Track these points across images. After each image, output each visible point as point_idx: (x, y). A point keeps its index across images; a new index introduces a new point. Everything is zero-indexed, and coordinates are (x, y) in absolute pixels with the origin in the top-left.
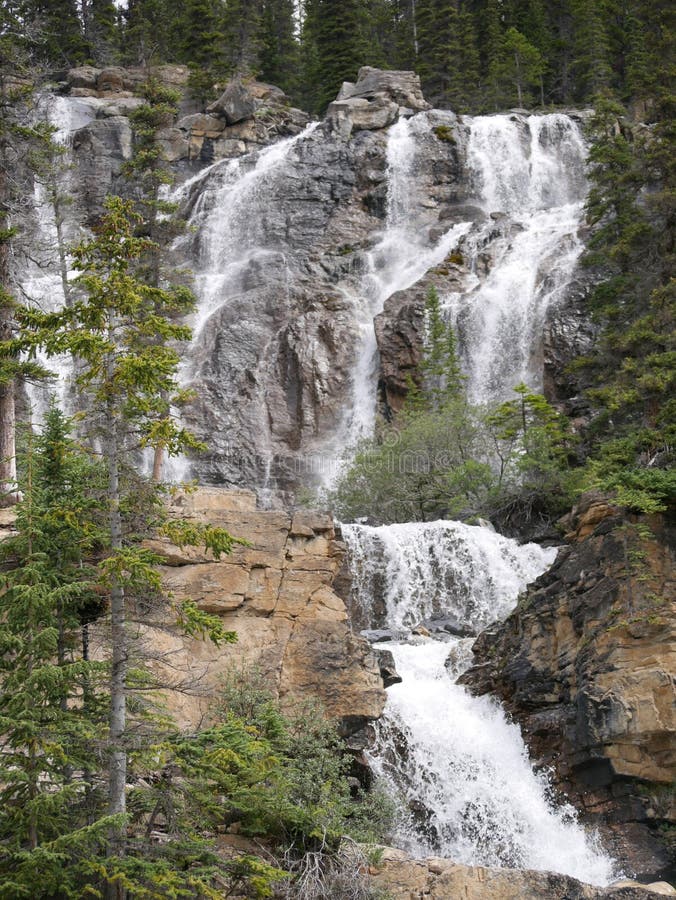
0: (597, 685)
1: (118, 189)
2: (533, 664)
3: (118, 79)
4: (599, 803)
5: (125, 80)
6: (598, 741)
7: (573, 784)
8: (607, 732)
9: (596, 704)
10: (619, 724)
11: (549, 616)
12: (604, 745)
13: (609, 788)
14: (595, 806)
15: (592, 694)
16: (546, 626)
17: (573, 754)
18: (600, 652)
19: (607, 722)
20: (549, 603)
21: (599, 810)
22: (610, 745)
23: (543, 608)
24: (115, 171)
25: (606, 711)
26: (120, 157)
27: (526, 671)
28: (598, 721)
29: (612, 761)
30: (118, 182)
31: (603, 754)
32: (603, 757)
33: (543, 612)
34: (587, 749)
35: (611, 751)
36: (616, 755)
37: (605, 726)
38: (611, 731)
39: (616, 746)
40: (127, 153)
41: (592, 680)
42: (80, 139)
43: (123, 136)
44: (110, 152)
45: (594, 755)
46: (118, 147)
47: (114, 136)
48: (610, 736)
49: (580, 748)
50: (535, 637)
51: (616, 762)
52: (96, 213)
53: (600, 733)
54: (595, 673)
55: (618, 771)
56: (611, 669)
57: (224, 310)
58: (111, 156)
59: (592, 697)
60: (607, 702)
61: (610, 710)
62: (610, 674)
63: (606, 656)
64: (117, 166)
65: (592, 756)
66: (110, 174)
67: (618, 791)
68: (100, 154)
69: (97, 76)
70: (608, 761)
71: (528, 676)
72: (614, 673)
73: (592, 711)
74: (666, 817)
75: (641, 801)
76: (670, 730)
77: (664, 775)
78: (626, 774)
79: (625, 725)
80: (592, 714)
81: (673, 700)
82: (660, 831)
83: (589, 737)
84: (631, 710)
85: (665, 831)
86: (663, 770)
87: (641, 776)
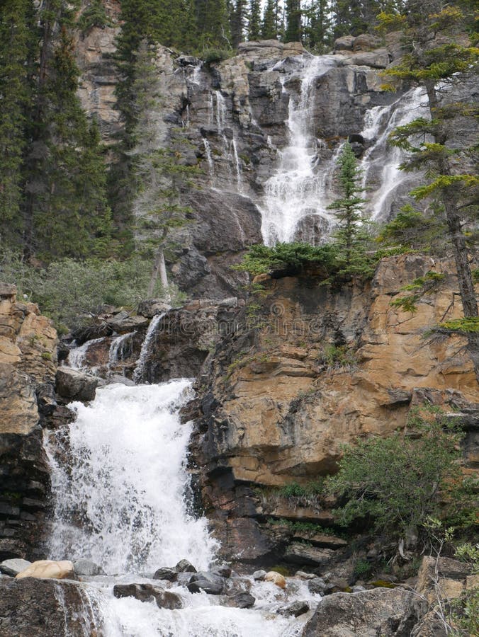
0: (224, 411)
1: (344, 113)
2: (215, 397)
3: (366, 42)
5: (372, 43)
6: (220, 453)
7: (213, 487)
8: (226, 447)
9: (219, 425)
10: (234, 440)
11: (224, 360)
13: (233, 490)
15: (218, 417)
16: (224, 368)
17: (207, 464)
18: (232, 384)
19: (226, 438)
20: (225, 350)
21: (227, 508)
22: (233, 456)
23: (220, 354)
24: (342, 101)
25: (225, 430)
26: (347, 91)
27: (210, 402)
28: (220, 438)
29: (234, 470)
30: (344, 108)
31: (227, 464)
32: (227, 466)
33: (221, 357)
34: (215, 460)
35: (234, 462)
36: (237, 464)
37: (224, 442)
38: (229, 446)
39: (238, 458)
40: (351, 88)
41: (222, 406)
42: (320, 82)
43: (348, 77)
44: (340, 88)
45: (220, 464)
46: (345, 85)
47: (343, 77)
49: (210, 459)
50: (218, 376)
51: (237, 470)
52: (328, 129)
53: (222, 447)
54: (225, 400)
55: (237, 477)
56: (234, 398)
57: (400, 186)
58: (341, 91)
59: (217, 420)
60: (225, 423)
61: (228, 429)
62: (233, 401)
63: (233, 388)
64: (344, 98)
65: (218, 465)
66: (339, 103)
67: (239, 493)
68: (334, 91)
69: (353, 42)
70: (230, 469)
71: (211, 406)
72: (236, 401)
73: (216, 430)
74: (273, 513)
75: (253, 501)
76: (273, 444)
77: (277, 481)
78: (244, 479)
79: (237, 440)
80: (216, 433)
81: (276, 421)
82: (268, 525)
83: (214, 451)
84: (243, 429)
85: (272, 524)
86: (276, 476)
87: (257, 481)
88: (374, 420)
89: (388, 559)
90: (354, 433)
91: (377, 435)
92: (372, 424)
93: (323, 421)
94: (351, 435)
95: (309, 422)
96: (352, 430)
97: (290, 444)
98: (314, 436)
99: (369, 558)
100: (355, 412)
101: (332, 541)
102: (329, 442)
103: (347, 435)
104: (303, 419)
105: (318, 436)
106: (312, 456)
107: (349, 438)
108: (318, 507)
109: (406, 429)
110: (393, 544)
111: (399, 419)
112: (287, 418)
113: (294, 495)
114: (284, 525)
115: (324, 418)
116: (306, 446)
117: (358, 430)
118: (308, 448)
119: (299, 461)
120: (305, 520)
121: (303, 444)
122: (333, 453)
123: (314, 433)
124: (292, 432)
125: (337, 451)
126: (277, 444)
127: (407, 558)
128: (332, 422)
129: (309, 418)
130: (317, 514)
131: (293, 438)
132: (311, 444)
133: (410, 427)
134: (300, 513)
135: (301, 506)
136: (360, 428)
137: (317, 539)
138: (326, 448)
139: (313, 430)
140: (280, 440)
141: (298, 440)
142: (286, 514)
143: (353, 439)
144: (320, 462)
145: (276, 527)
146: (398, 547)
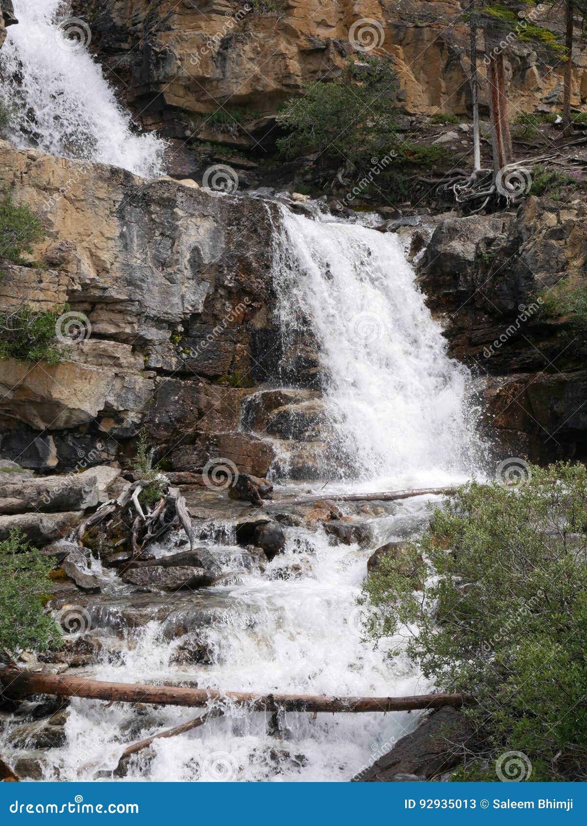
0: (158, 40)
2: (114, 20)
4: (154, 124)
6: (156, 79)
8: (163, 74)
9: (156, 53)
10: (171, 69)
12: (159, 83)
13: (161, 113)
14: (150, 125)
15: (154, 45)
17: (138, 87)
18: (162, 16)
19: (163, 67)
22: (164, 83)
25: (163, 59)
27: (109, 25)
28: (157, 65)
29: (165, 95)
31: (159, 89)
32: (159, 91)
34: (148, 85)
35: (165, 88)
36: (168, 91)
37: (161, 69)
38: (165, 73)
39: (169, 85)
41: (155, 35)
45: (153, 89)
48: (164, 77)
49: (143, 84)
51: (168, 96)
53: (158, 74)
54: (158, 31)
55: (168, 102)
56: (169, 29)
59: (154, 48)
60: (164, 52)
61: (166, 58)
62: (168, 32)
63: (166, 19)
67: (168, 116)
70: (162, 94)
71: (110, 29)
72: (171, 32)
73: (153, 58)
74: (199, 137)
75: (182, 125)
76: (207, 76)
77: (200, 107)
78: (174, 104)
79: (176, 70)
80: (153, 60)
81: (210, 55)
82: (194, 146)
83: (150, 76)
84: (180, 59)
85: (197, 146)
86: (200, 104)
87: (184, 107)
88: (296, 62)
89: (323, 183)
90: (279, 73)
91: (298, 76)
92: (295, 66)
93: (251, 59)
94: (276, 74)
95: (239, 59)
96: (277, 69)
97: (221, 77)
98: (244, 72)
99: (305, 181)
100: (282, 54)
101: (245, 164)
102: (257, 79)
103: (272, 74)
104: (234, 56)
105: (246, 73)
106: (240, 89)
107: (274, 77)
108: (236, 133)
109: (320, 73)
110: (331, 172)
111: (315, 64)
112: (218, 53)
113: (219, 121)
114: (208, 148)
115: (252, 56)
116: (234, 80)
117: (283, 71)
118: (237, 82)
119: (227, 92)
120: (224, 144)
121: (232, 78)
122: (260, 88)
123: (244, 69)
124: (224, 66)
125: (263, 87)
126: (209, 76)
127: (345, 184)
128: (258, 61)
129: (239, 55)
130: (235, 140)
131: (223, 72)
132: (240, 79)
133: (324, 71)
134: (220, 138)
135: (223, 132)
136: (285, 69)
137: (233, 161)
138: (254, 84)
139: (243, 67)
140: (213, 72)
141: (228, 74)
142: (209, 138)
143: (278, 78)
144: (246, 95)
145: (201, 148)
146: (336, 174)
